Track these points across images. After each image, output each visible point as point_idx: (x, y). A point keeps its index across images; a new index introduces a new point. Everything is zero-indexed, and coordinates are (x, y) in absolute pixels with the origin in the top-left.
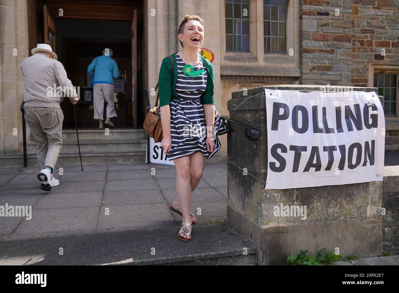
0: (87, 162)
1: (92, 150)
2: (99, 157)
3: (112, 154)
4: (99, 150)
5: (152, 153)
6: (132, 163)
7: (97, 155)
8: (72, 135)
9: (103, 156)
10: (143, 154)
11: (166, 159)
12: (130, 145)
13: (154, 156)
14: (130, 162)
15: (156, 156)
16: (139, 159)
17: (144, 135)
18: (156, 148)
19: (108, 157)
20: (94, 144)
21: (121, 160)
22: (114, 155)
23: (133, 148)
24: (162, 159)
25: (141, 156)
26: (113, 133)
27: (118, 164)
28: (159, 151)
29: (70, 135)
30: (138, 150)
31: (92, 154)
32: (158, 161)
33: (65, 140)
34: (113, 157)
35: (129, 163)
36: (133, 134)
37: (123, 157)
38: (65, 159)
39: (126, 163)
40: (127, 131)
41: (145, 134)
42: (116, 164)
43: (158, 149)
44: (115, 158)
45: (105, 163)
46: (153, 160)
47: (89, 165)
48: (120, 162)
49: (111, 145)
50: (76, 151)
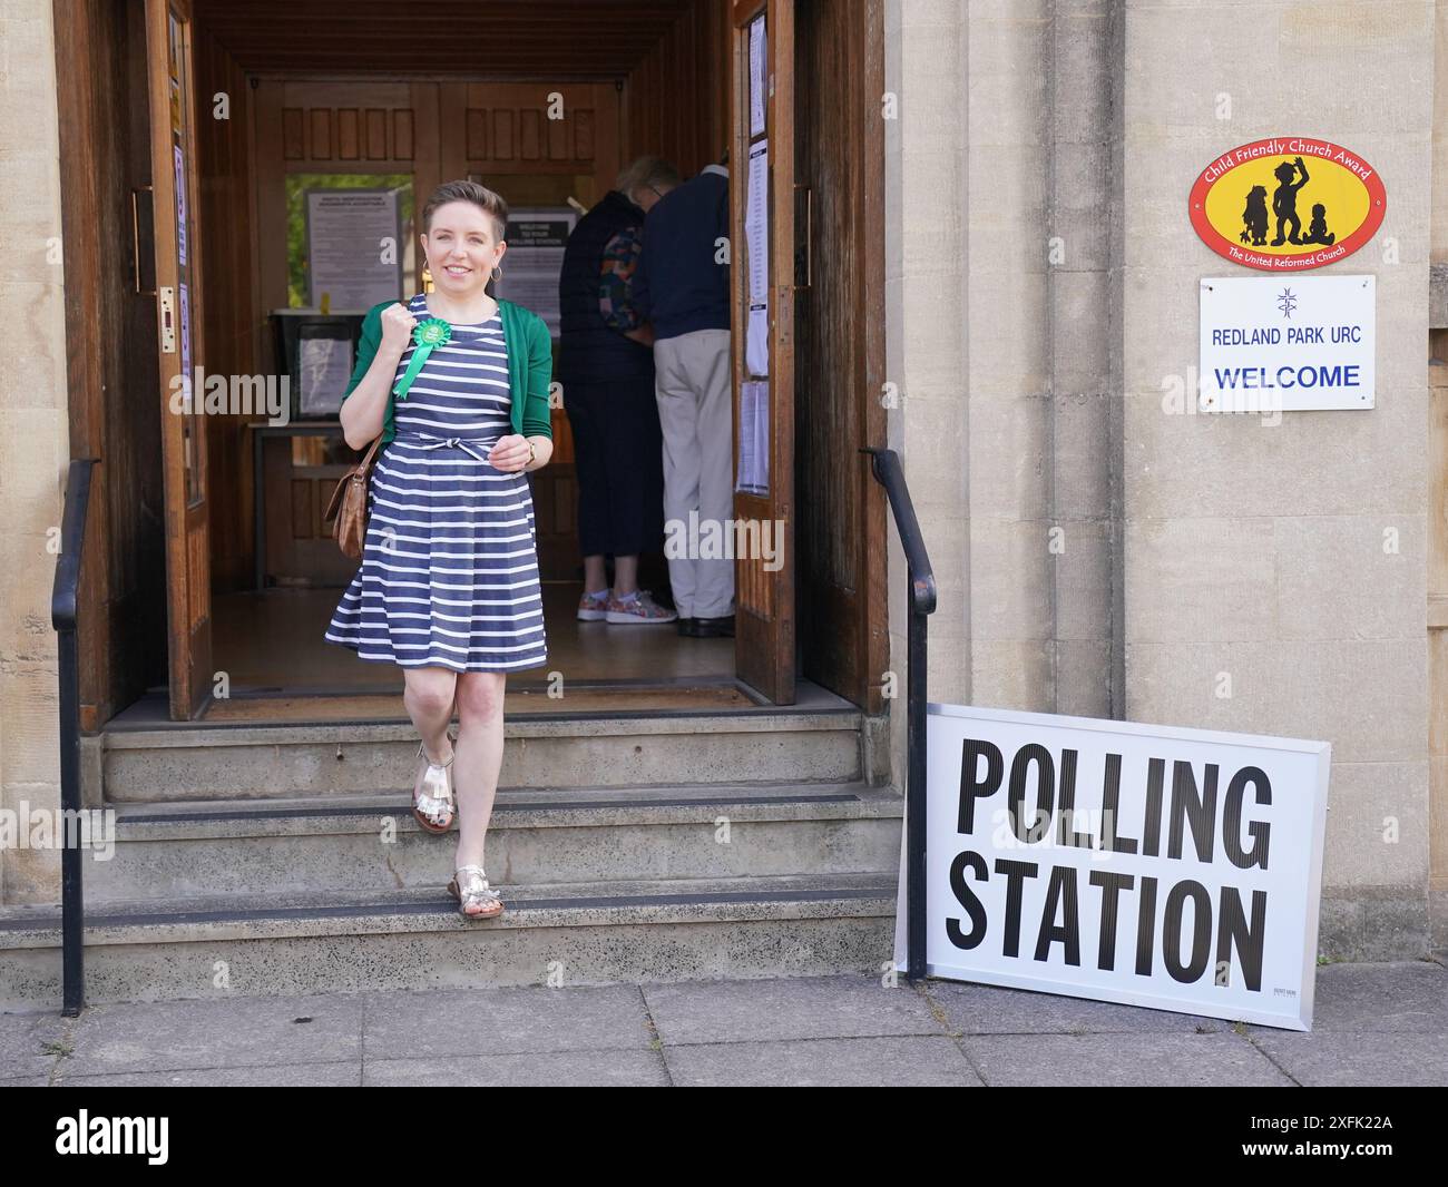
0: (492, 966)
1: (509, 871)
2: (573, 934)
3: (660, 913)
4: (557, 875)
5: (943, 904)
6: (796, 974)
7: (557, 921)
8: (354, 759)
9: (603, 921)
10: (874, 907)
11: (1042, 954)
12: (769, 833)
13: (953, 925)
14: (783, 965)
15: (966, 927)
16: (844, 945)
17: (854, 749)
18: (969, 872)
19: (630, 934)
20: (521, 830)
21: (721, 952)
22: (675, 919)
23: (787, 859)
24: (1011, 948)
25: (862, 926)
26: (637, 743)
27: (704, 984)
28: (993, 893)
29: (340, 758)
30: (827, 868)
31: (524, 913)
32: (985, 963)
33: (311, 794)
34: (670, 934)
35: (780, 971)
36: (773, 748)
37: (736, 935)
38: (343, 951)
39: (753, 972)
40: (735, 724)
41: (860, 745)
42: (686, 975)
43: (982, 875)
44: (681, 938)
45: (613, 977)
46: (945, 959)
47: (504, 992)
48: (717, 965)
49: (639, 836)
50: (400, 885)
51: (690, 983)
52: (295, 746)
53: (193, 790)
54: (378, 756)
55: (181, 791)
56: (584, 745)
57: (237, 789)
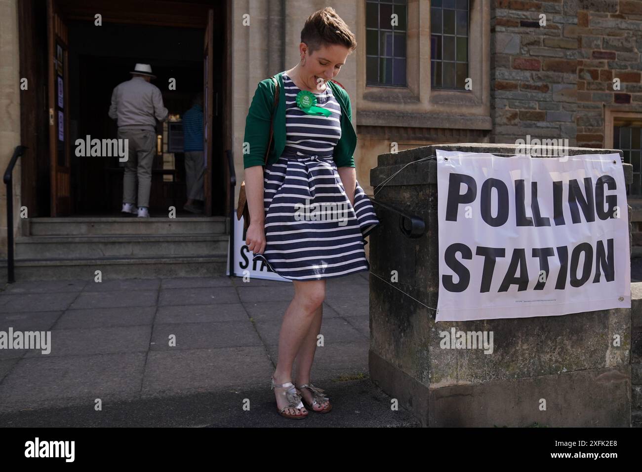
0: (124, 274)
1: (133, 252)
2: (145, 266)
4: (145, 254)
5: (238, 258)
6: (202, 276)
7: (141, 262)
8: (96, 227)
9: (153, 262)
10: (222, 260)
11: (262, 270)
12: (199, 244)
13: (241, 263)
15: (244, 264)
16: (215, 269)
17: (224, 226)
18: (245, 250)
19: (160, 266)
20: (136, 242)
21: (184, 271)
22: (171, 262)
23: (204, 250)
24: (254, 269)
25: (219, 264)
27: (179, 278)
28: (250, 255)
29: (93, 226)
30: (214, 253)
31: (132, 260)
33: (85, 235)
34: (170, 266)
35: (198, 275)
36: (204, 226)
37: (187, 266)
39: (192, 276)
40: (194, 219)
41: (226, 225)
42: (174, 276)
44: (173, 267)
45: (155, 276)
46: (239, 271)
47: (127, 280)
48: (182, 274)
49: (166, 244)
50: (104, 255)
51: (175, 278)
52: (81, 223)
53: (54, 233)
54: (102, 226)
55: (50, 233)
56: (156, 224)
57: (65, 233)
